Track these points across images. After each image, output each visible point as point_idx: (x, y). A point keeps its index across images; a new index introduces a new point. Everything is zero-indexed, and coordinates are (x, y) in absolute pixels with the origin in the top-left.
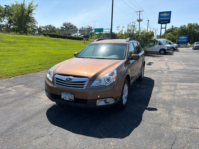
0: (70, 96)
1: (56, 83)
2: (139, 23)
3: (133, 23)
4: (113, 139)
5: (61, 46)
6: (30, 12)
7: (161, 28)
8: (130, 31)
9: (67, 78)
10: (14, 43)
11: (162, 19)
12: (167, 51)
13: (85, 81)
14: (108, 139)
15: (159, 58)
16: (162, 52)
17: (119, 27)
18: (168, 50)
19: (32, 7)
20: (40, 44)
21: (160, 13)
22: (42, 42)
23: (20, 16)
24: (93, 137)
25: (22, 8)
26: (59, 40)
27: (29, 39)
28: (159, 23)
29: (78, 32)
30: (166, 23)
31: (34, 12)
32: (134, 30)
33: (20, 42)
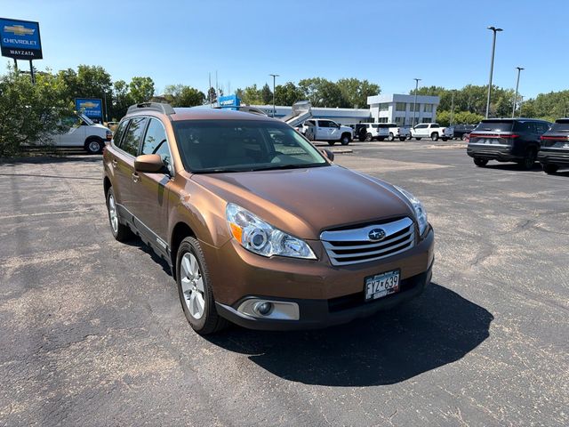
0: (389, 281)
9: (372, 232)
13: (409, 227)
16: (94, 146)
28: (4, 54)
30: (30, 58)
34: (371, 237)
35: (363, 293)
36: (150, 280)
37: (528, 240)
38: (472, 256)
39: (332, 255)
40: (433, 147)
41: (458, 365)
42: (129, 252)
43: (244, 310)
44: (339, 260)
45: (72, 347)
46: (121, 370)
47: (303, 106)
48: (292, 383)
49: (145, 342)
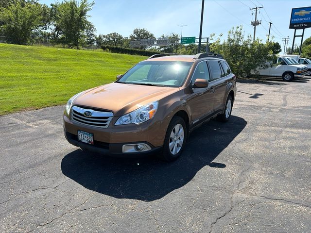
0: (89, 137)
1: (74, 118)
2: (255, 28)
3: (238, 28)
4: (135, 201)
5: (123, 65)
6: (83, 13)
7: (295, 36)
8: (232, 41)
9: (86, 112)
10: (55, 60)
11: (296, 20)
12: (295, 75)
13: (108, 117)
14: (128, 200)
15: (277, 87)
16: (287, 77)
17: (214, 35)
18: (297, 73)
19: (86, 6)
20: (92, 62)
21: (294, 10)
22: (95, 59)
23: (68, 20)
24: (109, 195)
25: (72, 8)
26: (121, 57)
27: (78, 54)
28: (291, 27)
29: (155, 43)
30: (304, 28)
31: (88, 13)
32: (238, 40)
33: (63, 59)
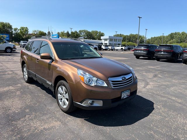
0: (128, 93)
9: (122, 78)
12: (13, 49)
16: (9, 50)
34: (123, 79)
35: (121, 97)
36: (42, 96)
37: (157, 80)
38: (143, 86)
39: (112, 85)
40: (122, 53)
41: (148, 118)
42: (32, 87)
43: (85, 104)
44: (114, 87)
45: (21, 120)
46: (42, 126)
47: (82, 39)
48: (100, 126)
49: (48, 116)
